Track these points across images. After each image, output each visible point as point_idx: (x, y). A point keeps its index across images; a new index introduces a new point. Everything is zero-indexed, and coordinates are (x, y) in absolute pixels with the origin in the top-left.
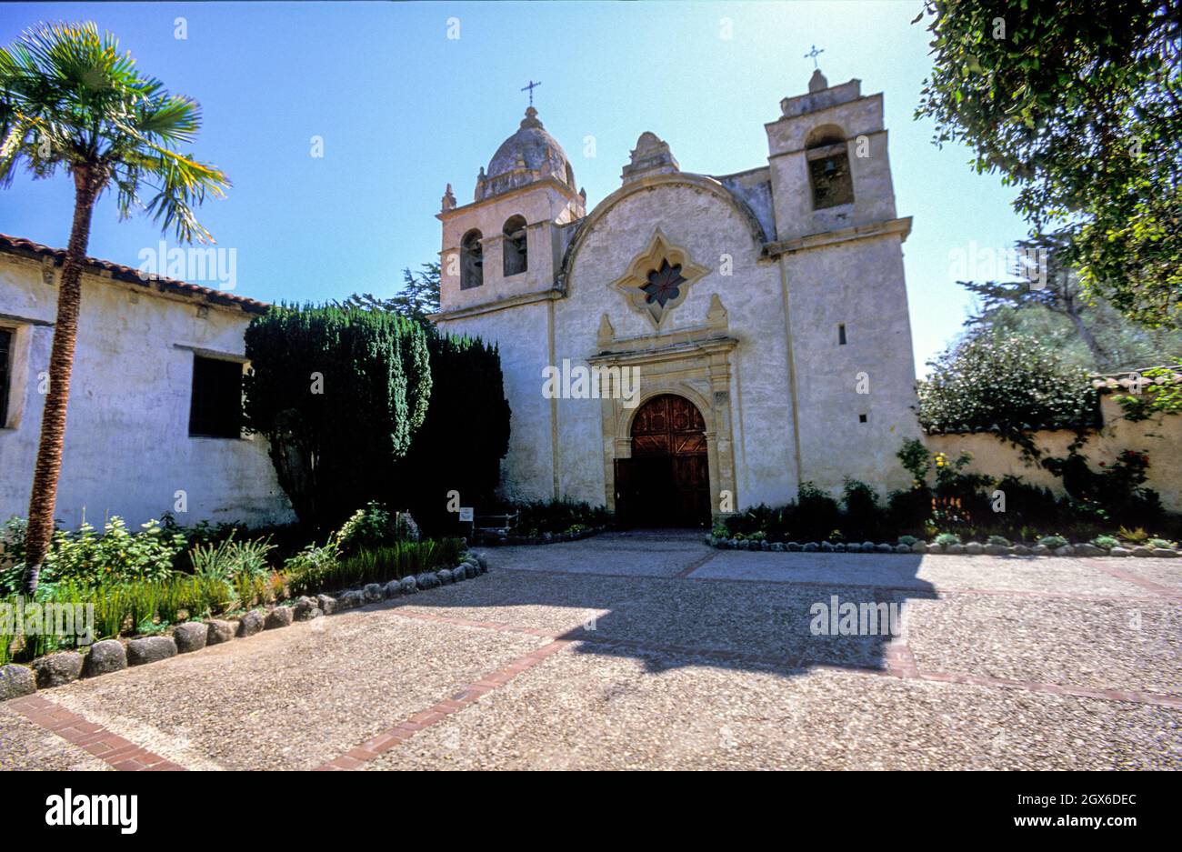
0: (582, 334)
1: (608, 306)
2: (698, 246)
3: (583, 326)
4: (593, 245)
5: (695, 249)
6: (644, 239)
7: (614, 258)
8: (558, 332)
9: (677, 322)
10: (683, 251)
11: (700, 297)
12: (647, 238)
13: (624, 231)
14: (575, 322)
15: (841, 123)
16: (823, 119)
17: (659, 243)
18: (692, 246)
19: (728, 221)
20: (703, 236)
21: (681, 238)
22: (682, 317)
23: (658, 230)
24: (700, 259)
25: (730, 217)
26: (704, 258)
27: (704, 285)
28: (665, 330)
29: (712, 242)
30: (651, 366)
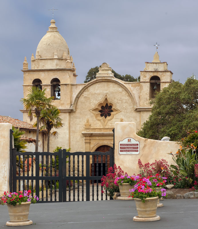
0: (80, 124)
1: (88, 117)
2: (118, 103)
3: (80, 122)
4: (84, 96)
5: (117, 104)
6: (102, 97)
7: (92, 102)
8: (71, 122)
9: (110, 125)
10: (113, 104)
11: (117, 118)
12: (103, 97)
13: (95, 93)
14: (77, 120)
15: (159, 76)
16: (155, 74)
17: (106, 99)
18: (116, 103)
19: (127, 97)
20: (120, 100)
21: (113, 99)
22: (112, 124)
23: (106, 96)
24: (118, 107)
25: (128, 96)
26: (119, 107)
27: (119, 115)
28: (107, 127)
29: (122, 102)
30: (102, 137)
